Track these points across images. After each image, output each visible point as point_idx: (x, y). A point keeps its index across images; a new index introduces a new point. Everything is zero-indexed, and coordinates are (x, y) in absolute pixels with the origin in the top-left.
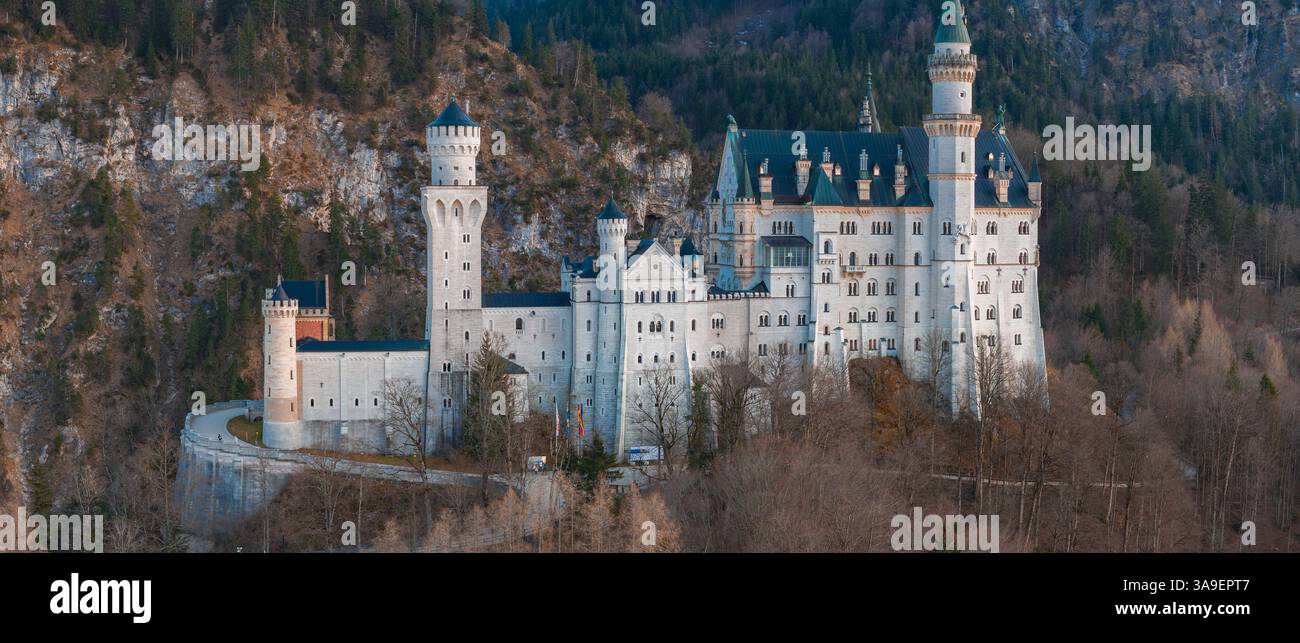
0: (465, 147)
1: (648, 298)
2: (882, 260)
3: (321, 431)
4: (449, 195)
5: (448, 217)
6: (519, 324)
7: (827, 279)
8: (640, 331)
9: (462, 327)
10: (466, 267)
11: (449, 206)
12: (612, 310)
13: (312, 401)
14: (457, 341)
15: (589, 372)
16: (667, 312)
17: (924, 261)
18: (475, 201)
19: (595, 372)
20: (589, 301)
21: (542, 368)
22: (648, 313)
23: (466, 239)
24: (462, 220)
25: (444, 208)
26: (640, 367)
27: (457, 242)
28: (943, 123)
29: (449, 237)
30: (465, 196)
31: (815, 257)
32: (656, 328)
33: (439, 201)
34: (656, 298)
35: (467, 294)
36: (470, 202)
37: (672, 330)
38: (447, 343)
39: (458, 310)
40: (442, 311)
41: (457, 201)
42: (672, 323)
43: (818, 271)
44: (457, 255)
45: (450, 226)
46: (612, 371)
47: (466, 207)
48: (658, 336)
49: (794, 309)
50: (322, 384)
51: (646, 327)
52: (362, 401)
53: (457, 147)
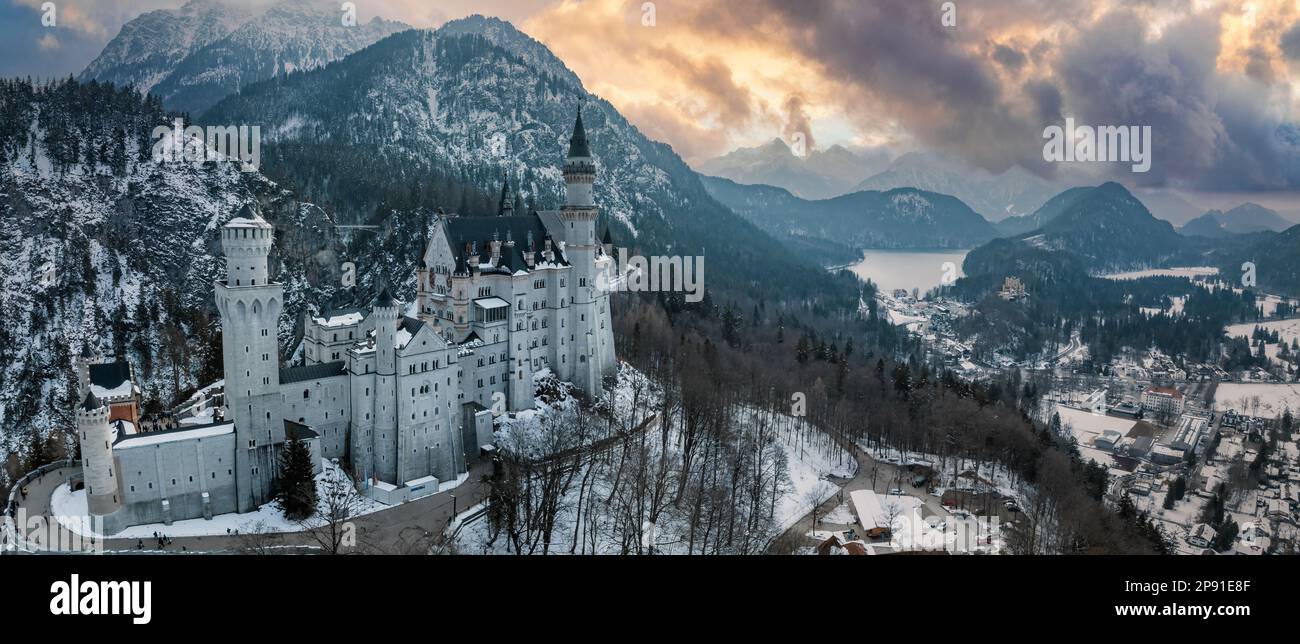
0: (262, 248)
1: (418, 369)
2: (540, 306)
3: (144, 511)
4: (249, 296)
5: (248, 315)
6: (306, 394)
7: (519, 328)
8: (413, 395)
9: (264, 409)
10: (265, 357)
11: (249, 306)
12: (390, 380)
13: (132, 487)
14: (260, 420)
15: (369, 427)
16: (433, 377)
17: (566, 304)
18: (273, 299)
19: (373, 427)
20: (367, 373)
21: (326, 425)
22: (418, 381)
23: (264, 333)
24: (260, 316)
25: (244, 307)
26: (414, 422)
27: (256, 338)
28: (581, 212)
29: (248, 332)
30: (264, 295)
31: (514, 313)
32: (424, 390)
33: (240, 302)
34: (424, 368)
35: (266, 381)
36: (268, 301)
37: (436, 389)
38: (251, 425)
39: (259, 396)
40: (246, 398)
41: (257, 300)
42: (436, 385)
43: (515, 322)
44: (256, 348)
45: (250, 322)
46: (391, 428)
47: (264, 305)
48: (427, 397)
49: (499, 350)
50: (140, 473)
51: (418, 391)
52: (179, 480)
53: (254, 249)
